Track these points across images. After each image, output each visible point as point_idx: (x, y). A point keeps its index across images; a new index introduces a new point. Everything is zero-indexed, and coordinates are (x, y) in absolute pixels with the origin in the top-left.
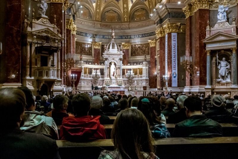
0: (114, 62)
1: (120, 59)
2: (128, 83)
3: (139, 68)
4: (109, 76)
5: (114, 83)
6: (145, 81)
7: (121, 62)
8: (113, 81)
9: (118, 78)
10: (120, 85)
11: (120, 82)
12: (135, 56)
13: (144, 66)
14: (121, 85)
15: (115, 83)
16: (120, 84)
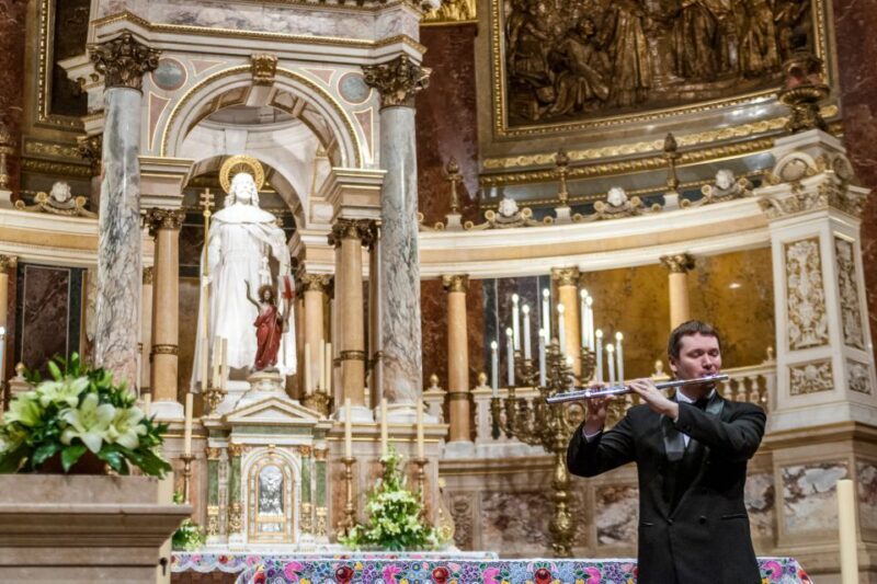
0: (270, 172)
1: (385, 79)
2: (502, 523)
3: (688, 263)
4: (168, 363)
5: (271, 498)
6: (845, 450)
7: (404, 119)
8: (247, 461)
9: (354, 413)
10: (386, 539)
11: (386, 472)
12: (578, 112)
13: (799, 206)
14: (410, 540)
15: (294, 495)
16: (396, 510)
